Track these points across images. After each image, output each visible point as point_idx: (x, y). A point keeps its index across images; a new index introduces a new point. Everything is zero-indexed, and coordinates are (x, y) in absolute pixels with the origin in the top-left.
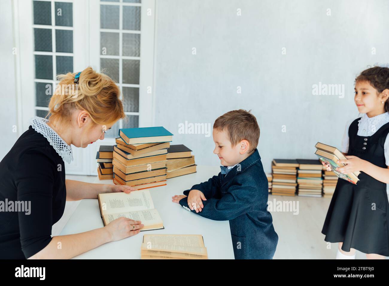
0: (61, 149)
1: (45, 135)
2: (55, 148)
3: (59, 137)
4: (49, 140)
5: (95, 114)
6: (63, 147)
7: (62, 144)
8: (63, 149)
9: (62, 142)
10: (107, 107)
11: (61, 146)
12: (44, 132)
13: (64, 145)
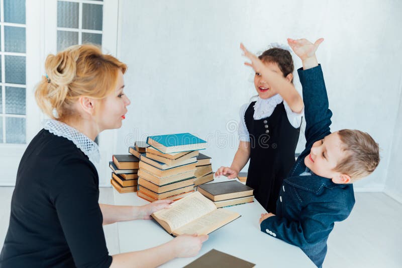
0: (89, 149)
1: (69, 138)
2: (83, 150)
3: (85, 136)
4: (75, 142)
5: (92, 92)
6: (91, 146)
7: (89, 144)
8: (91, 149)
9: (88, 141)
10: (97, 75)
11: (89, 146)
12: (66, 134)
13: (91, 144)
